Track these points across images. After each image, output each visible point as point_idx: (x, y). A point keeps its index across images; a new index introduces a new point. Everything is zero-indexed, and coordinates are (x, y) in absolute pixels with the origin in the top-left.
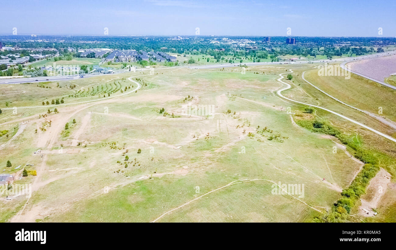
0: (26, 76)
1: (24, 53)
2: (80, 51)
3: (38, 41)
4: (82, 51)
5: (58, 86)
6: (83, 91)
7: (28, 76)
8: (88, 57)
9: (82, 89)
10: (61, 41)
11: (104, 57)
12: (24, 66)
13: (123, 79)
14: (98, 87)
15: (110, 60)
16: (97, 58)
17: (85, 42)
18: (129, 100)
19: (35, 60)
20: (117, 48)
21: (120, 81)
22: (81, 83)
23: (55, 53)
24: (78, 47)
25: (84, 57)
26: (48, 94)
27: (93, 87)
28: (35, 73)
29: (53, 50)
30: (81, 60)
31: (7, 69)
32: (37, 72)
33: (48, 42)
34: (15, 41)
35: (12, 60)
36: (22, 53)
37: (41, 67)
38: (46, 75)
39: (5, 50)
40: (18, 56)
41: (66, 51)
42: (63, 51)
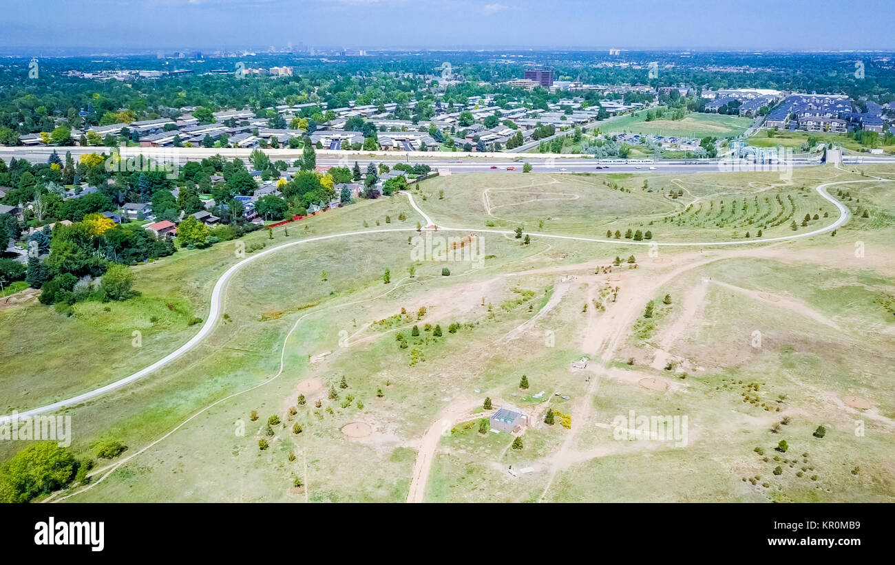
0: (585, 155)
1: (591, 98)
2: (706, 97)
3: (621, 64)
4: (710, 95)
5: (645, 187)
6: (697, 208)
7: (589, 156)
8: (721, 111)
9: (696, 201)
10: (668, 66)
11: (761, 113)
12: (584, 131)
13: (802, 189)
14: (735, 202)
15: (776, 123)
16: (742, 116)
17: (721, 69)
18: (811, 256)
19: (607, 115)
20: (799, 88)
21: (794, 194)
22: (695, 186)
23: (650, 98)
24: (703, 84)
25: (712, 111)
26: (622, 206)
27: (722, 202)
28: (604, 149)
29: (647, 89)
30: (706, 119)
31: (553, 134)
32: (607, 149)
33: (640, 67)
34: (577, 65)
35: (566, 116)
36: (587, 98)
37: (617, 134)
38: (624, 155)
39: (558, 90)
40: (578, 106)
41: (674, 95)
42: (667, 94)
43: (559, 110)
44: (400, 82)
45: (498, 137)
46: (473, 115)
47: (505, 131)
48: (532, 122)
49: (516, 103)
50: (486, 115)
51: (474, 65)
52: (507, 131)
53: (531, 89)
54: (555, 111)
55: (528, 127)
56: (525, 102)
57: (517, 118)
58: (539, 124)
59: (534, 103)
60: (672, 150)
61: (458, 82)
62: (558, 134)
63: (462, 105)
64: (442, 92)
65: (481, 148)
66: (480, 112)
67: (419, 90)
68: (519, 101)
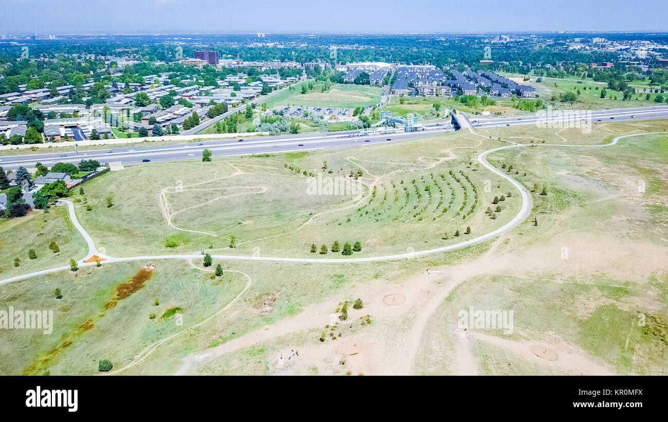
0: (260, 133)
1: (253, 74)
2: (340, 70)
3: (268, 44)
4: (342, 69)
5: (325, 168)
8: (357, 82)
9: (377, 181)
10: (302, 45)
11: (386, 83)
12: (254, 106)
15: (401, 91)
16: (374, 85)
17: (341, 47)
19: (270, 90)
21: (463, 169)
23: (299, 73)
25: (349, 83)
27: (402, 182)
28: (275, 124)
29: (294, 65)
30: (346, 89)
31: (227, 111)
32: (278, 125)
33: (282, 47)
34: (235, 46)
35: (235, 92)
36: (250, 75)
37: (283, 107)
38: (295, 131)
39: (224, 68)
40: (243, 81)
41: (317, 69)
42: (312, 68)
43: (228, 86)
44: (80, 64)
45: (175, 116)
46: (148, 95)
47: (181, 110)
48: (206, 100)
49: (189, 80)
50: (162, 94)
51: (151, 47)
52: (182, 110)
53: (200, 67)
54: (225, 87)
55: (202, 105)
56: (197, 80)
57: (191, 96)
58: (212, 103)
59: (205, 80)
60: (333, 121)
61: (136, 62)
62: (231, 111)
63: (139, 84)
64: (121, 71)
65: (157, 133)
66: (156, 91)
67: (98, 71)
68: (191, 78)
